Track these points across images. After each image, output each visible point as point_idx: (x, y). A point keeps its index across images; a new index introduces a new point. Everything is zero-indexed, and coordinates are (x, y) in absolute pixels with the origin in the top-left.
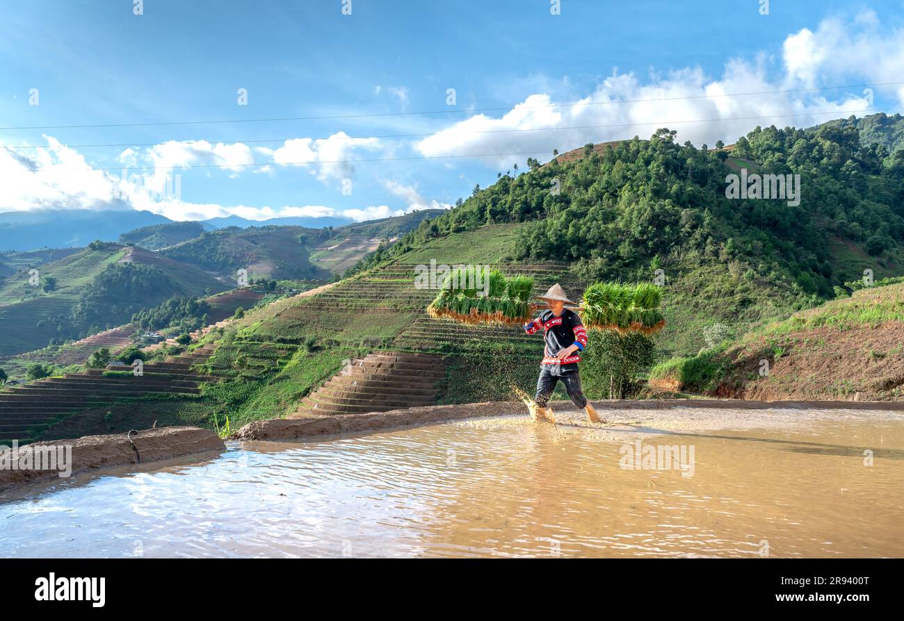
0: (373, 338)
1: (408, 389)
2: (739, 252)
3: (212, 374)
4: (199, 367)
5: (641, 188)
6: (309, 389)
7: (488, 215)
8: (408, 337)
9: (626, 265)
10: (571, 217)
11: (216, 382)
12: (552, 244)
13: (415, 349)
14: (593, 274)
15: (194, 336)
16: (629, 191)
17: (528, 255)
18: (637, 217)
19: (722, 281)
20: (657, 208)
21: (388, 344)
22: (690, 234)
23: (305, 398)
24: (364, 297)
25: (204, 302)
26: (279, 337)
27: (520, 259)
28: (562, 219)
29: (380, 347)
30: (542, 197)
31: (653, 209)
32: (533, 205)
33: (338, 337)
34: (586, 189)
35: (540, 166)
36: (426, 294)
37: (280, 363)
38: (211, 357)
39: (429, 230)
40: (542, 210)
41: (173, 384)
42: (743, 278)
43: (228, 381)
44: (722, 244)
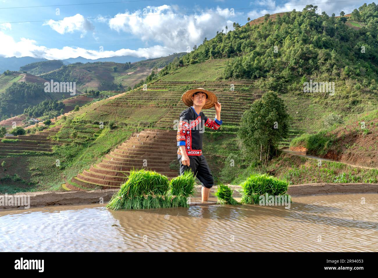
0: (145, 122)
1: (163, 150)
2: (352, 74)
3: (59, 141)
4: (52, 137)
5: (296, 38)
6: (110, 149)
7: (210, 54)
8: (164, 121)
9: (287, 82)
10: (256, 55)
11: (61, 145)
12: (245, 70)
13: (168, 128)
14: (268, 86)
15: (53, 120)
16: (289, 40)
17: (231, 76)
18: (293, 54)
19: (342, 90)
20: (304, 49)
21: (152, 125)
22: (323, 64)
23: (107, 155)
24: (141, 99)
25: (61, 102)
26: (95, 121)
27: (227, 78)
28: (251, 56)
29: (149, 127)
30: (240, 44)
31: (302, 50)
32: (235, 48)
33: (126, 121)
34: (265, 39)
35: (240, 27)
36: (175, 98)
37: (95, 136)
38: (59, 132)
39: (177, 63)
40: (240, 51)
41: (39, 146)
42: (354, 89)
43: (68, 145)
44: (342, 69)
